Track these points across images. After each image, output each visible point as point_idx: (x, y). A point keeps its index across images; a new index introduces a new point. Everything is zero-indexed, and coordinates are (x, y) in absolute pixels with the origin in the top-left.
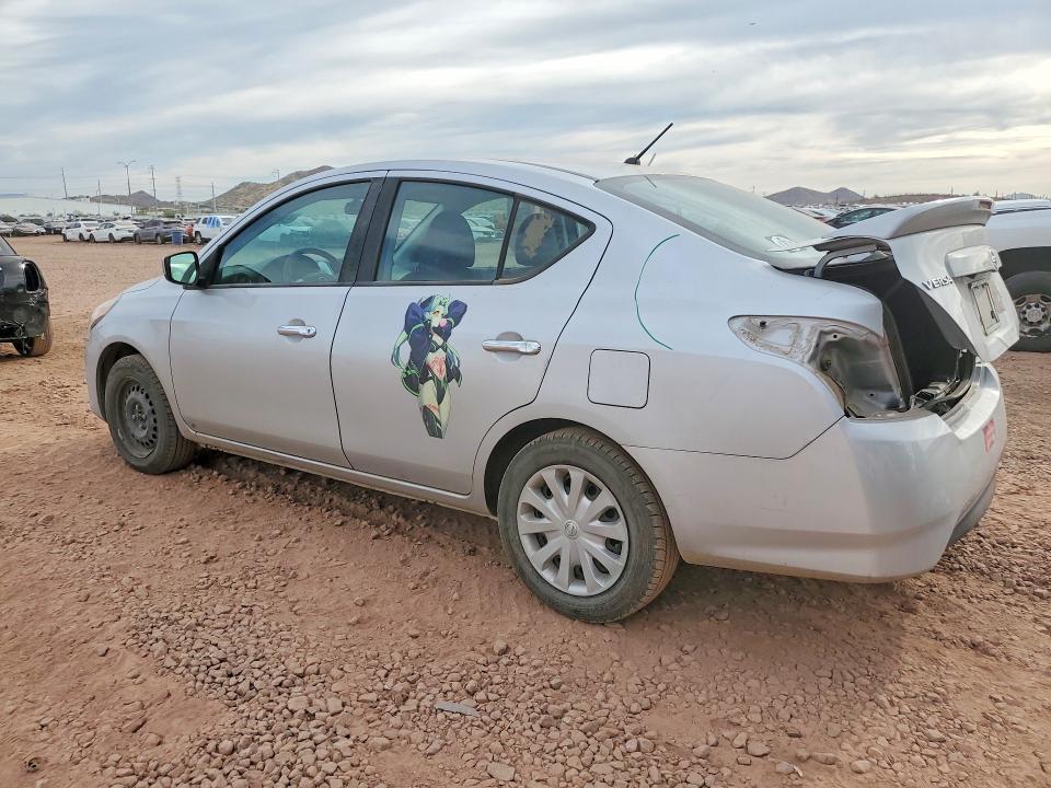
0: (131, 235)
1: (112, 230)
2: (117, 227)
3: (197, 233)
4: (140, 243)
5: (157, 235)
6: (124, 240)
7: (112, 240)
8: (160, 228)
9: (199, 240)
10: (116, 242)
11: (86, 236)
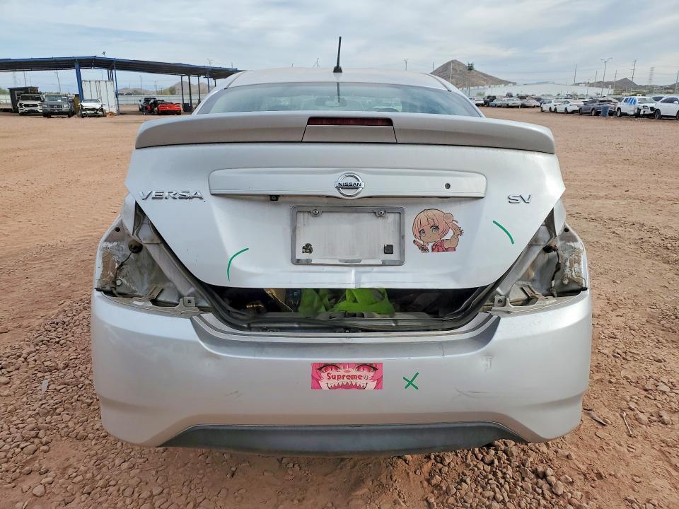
0: (578, 109)
1: (567, 106)
2: (571, 103)
3: (619, 109)
4: (581, 115)
5: (593, 109)
6: (573, 112)
7: (566, 112)
8: (595, 105)
9: (619, 114)
10: (568, 113)
11: (553, 109)
